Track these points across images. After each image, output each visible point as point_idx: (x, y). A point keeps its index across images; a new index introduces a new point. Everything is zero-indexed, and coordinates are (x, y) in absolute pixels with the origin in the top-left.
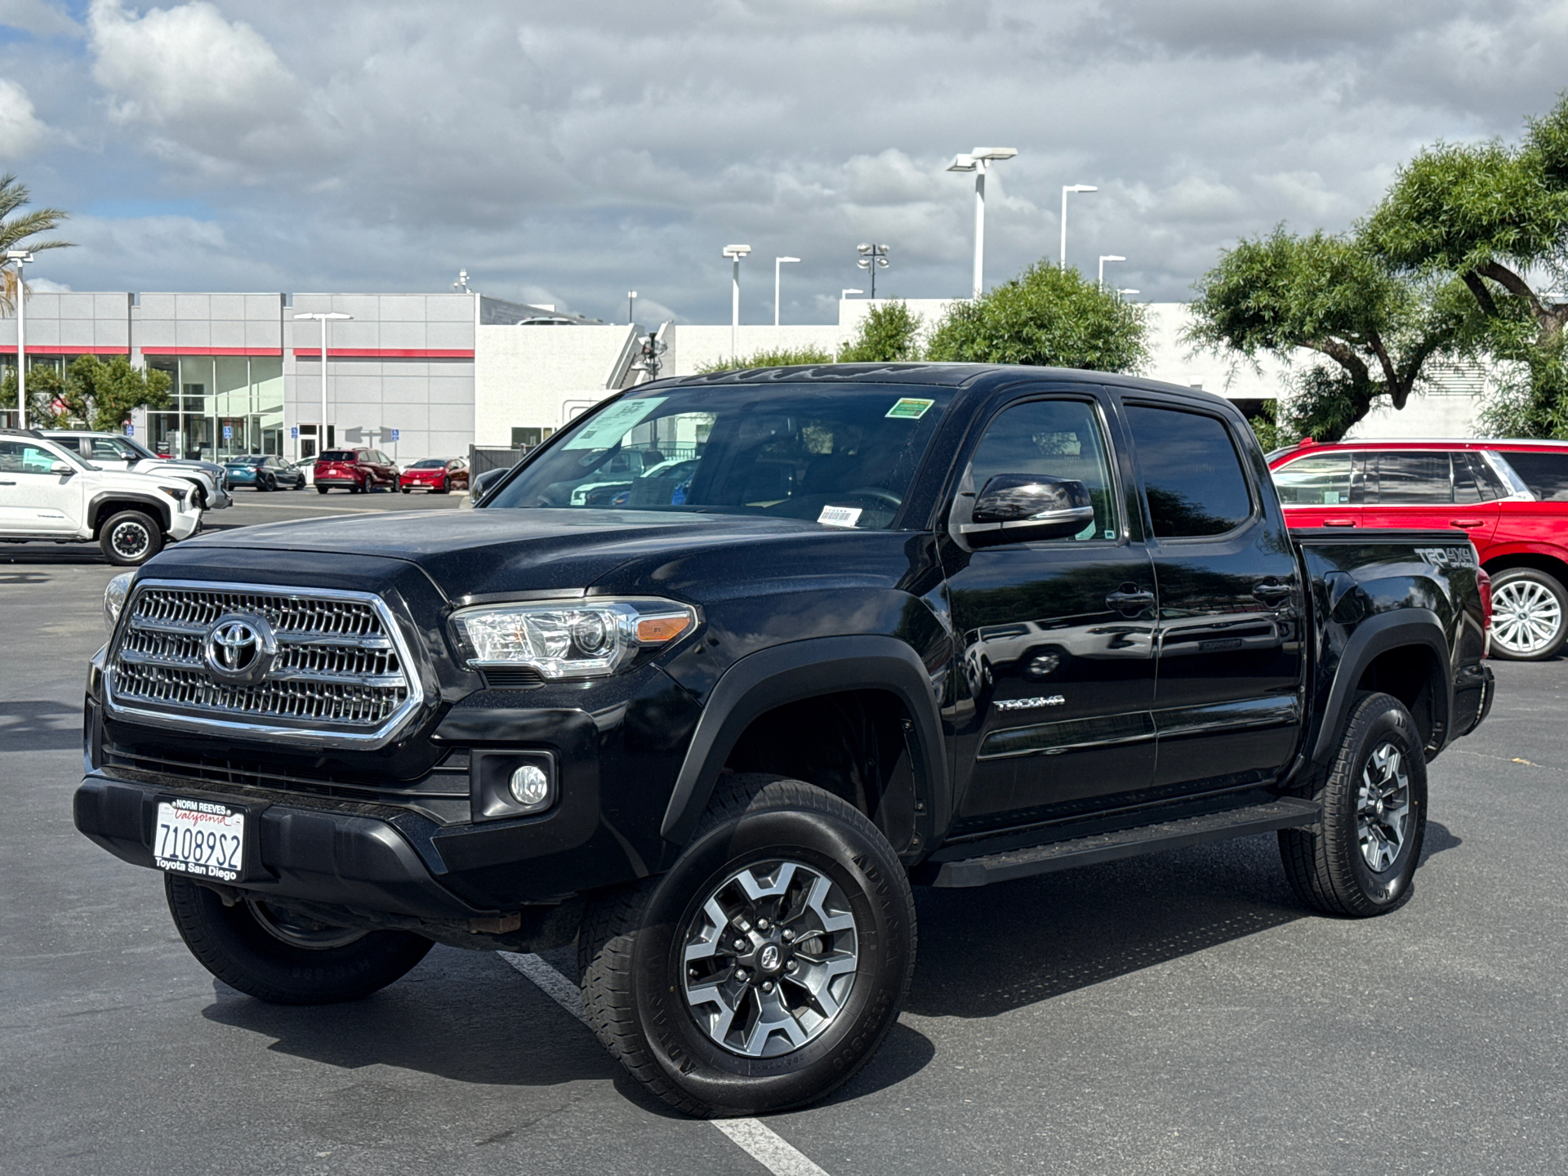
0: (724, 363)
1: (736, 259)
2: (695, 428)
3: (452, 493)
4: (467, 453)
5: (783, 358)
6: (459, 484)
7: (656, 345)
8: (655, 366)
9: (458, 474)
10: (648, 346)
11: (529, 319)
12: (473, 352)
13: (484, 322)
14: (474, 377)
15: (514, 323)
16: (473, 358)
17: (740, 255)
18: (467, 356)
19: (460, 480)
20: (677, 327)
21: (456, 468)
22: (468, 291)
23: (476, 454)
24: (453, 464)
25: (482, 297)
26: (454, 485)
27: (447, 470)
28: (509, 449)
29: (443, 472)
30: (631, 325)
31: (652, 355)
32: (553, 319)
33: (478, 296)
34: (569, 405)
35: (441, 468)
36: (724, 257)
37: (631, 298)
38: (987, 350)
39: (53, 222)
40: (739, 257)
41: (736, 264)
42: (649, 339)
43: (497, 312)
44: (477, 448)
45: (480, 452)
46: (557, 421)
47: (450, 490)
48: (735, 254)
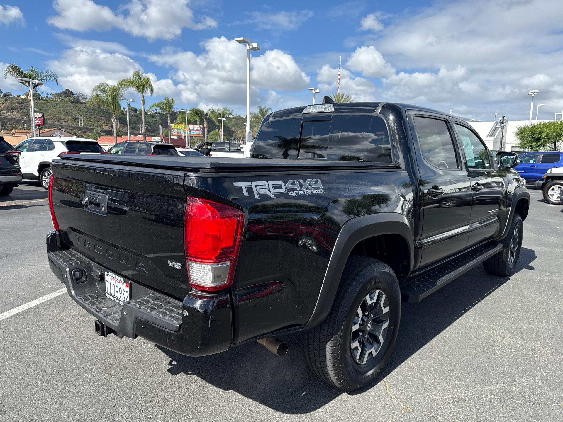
0: (527, 125)
1: (533, 95)
2: (511, 147)
5: (549, 123)
7: (504, 120)
8: (503, 126)
10: (502, 120)
17: (535, 93)
30: (495, 121)
31: (503, 123)
36: (529, 95)
40: (534, 94)
41: (533, 96)
42: (502, 118)
48: (533, 93)
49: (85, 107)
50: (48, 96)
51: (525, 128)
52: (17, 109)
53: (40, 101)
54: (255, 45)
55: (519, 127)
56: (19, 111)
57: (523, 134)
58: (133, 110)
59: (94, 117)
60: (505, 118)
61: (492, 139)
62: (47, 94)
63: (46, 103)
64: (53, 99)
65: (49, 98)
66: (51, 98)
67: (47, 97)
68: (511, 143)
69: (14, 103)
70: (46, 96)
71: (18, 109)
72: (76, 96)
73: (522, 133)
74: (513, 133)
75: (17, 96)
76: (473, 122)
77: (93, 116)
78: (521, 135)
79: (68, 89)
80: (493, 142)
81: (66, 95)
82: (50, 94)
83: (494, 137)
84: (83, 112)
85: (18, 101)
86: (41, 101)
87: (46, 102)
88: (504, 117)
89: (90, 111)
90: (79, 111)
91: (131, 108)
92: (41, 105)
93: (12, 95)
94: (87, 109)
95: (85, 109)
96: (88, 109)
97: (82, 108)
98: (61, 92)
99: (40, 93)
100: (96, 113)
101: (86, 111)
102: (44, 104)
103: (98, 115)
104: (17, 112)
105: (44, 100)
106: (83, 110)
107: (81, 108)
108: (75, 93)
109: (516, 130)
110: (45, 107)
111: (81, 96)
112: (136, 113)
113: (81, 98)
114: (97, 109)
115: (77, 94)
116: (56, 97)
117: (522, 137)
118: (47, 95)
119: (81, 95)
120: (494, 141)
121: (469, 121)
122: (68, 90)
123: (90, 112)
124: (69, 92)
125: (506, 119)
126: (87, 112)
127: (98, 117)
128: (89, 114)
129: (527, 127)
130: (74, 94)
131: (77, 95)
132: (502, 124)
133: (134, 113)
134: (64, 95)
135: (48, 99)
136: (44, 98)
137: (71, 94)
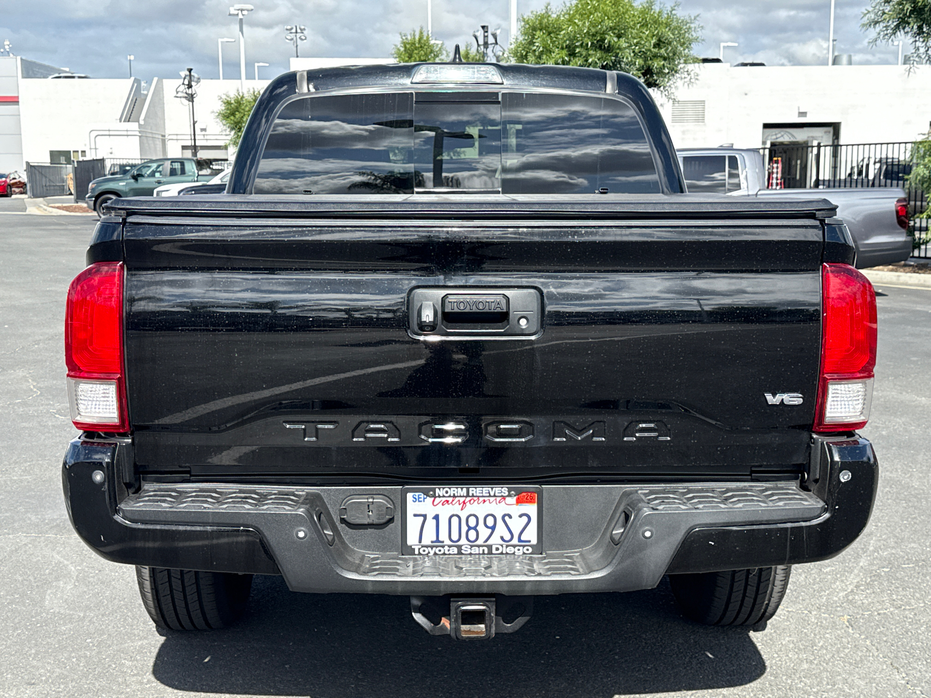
0: (241, 94)
1: (240, 16)
3: (14, 196)
4: (25, 167)
6: (17, 190)
7: (192, 78)
9: (16, 183)
11: (57, 75)
12: (18, 97)
13: (23, 77)
14: (19, 115)
15: (45, 77)
16: (18, 102)
17: (243, 13)
18: (14, 101)
19: (18, 187)
20: (164, 80)
21: (14, 179)
22: (11, 55)
23: (31, 169)
24: (12, 176)
25: (22, 59)
26: (14, 191)
27: (8, 180)
28: (49, 165)
29: (5, 182)
30: (132, 79)
31: (190, 86)
32: (74, 75)
33: (19, 58)
34: (94, 134)
35: (4, 179)
36: (230, 15)
37: (130, 60)
38: (567, 58)
40: (243, 15)
41: (241, 20)
43: (31, 70)
44: (31, 164)
45: (34, 166)
46: (85, 145)
47: (12, 194)
48: (240, 12)
51: (239, 102)
55: (224, 97)
57: (238, 115)
60: (192, 73)
61: (133, 126)
68: (179, 137)
73: (233, 114)
74: (213, 112)
76: (73, 77)
78: (232, 118)
80: (137, 133)
83: (138, 121)
88: (190, 70)
109: (220, 107)
117: (235, 123)
120: (140, 132)
121: (62, 75)
125: (196, 76)
129: (243, 97)
132: (188, 88)
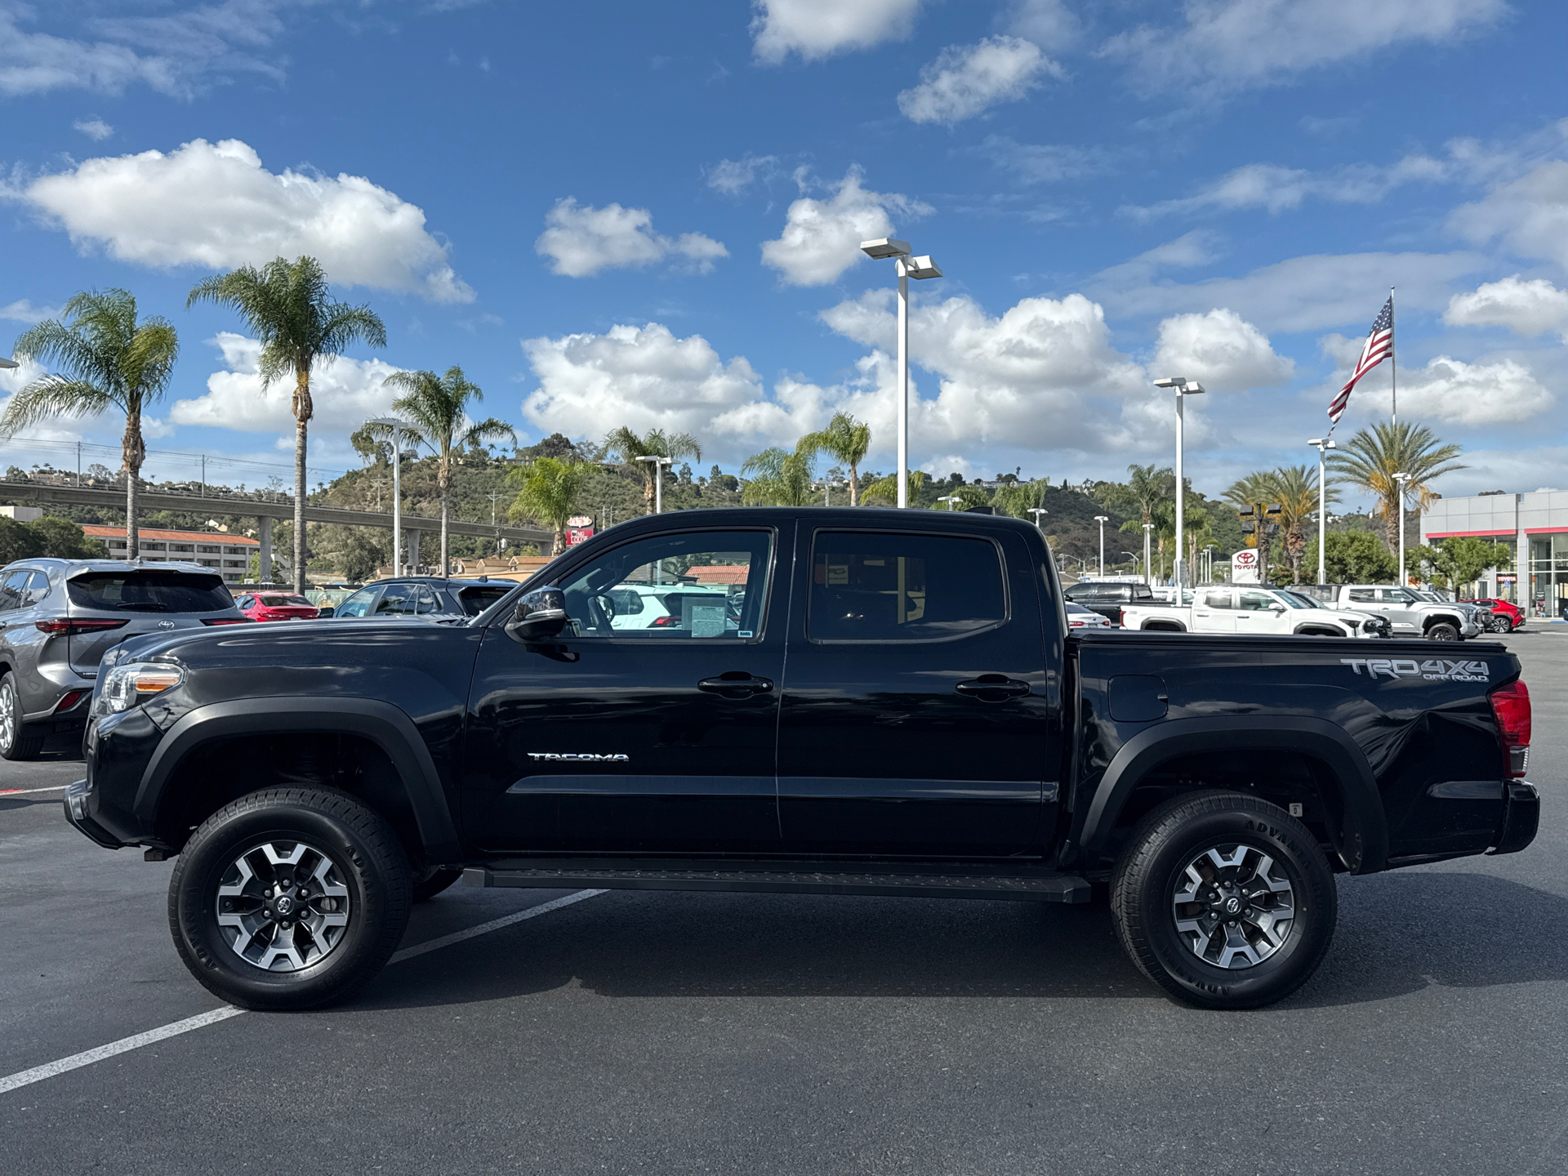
39: (1456, 453)
49: (598, 482)
50: (506, 454)
52: (430, 494)
53: (485, 469)
54: (924, 262)
56: (433, 499)
58: (726, 484)
59: (624, 509)
62: (505, 450)
63: (500, 475)
64: (518, 464)
65: (510, 460)
66: (514, 460)
67: (504, 457)
69: (423, 479)
70: (500, 455)
71: (433, 492)
72: (578, 451)
75: (430, 458)
77: (621, 506)
79: (557, 434)
81: (553, 450)
82: (510, 451)
84: (595, 495)
85: (433, 472)
86: (489, 471)
87: (500, 472)
89: (613, 491)
90: (583, 494)
91: (722, 478)
92: (488, 479)
93: (416, 457)
94: (604, 486)
95: (599, 486)
96: (608, 485)
97: (591, 486)
98: (540, 442)
99: (488, 448)
100: (627, 498)
101: (604, 491)
102: (496, 478)
103: (633, 503)
104: (430, 502)
105: (497, 467)
106: (594, 491)
107: (589, 483)
108: (575, 444)
110: (498, 485)
111: (590, 452)
112: (734, 490)
113: (591, 457)
114: (632, 485)
115: (582, 446)
116: (527, 458)
118: (503, 453)
119: (591, 447)
122: (558, 437)
123: (613, 495)
124: (560, 443)
126: (604, 495)
127: (633, 507)
128: (609, 500)
130: (573, 448)
131: (580, 448)
133: (728, 491)
134: (546, 451)
135: (505, 463)
136: (497, 460)
137: (565, 446)
